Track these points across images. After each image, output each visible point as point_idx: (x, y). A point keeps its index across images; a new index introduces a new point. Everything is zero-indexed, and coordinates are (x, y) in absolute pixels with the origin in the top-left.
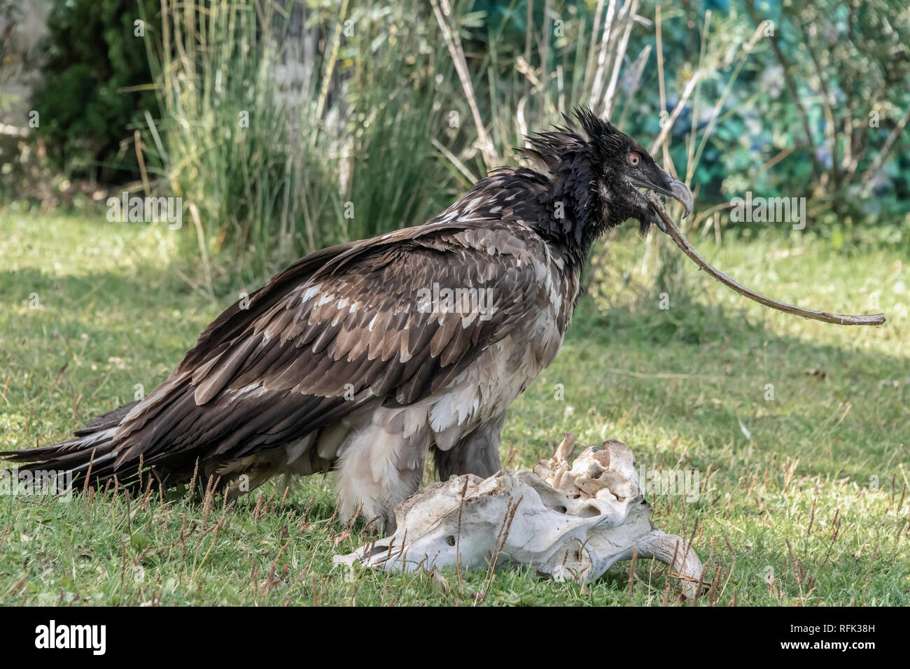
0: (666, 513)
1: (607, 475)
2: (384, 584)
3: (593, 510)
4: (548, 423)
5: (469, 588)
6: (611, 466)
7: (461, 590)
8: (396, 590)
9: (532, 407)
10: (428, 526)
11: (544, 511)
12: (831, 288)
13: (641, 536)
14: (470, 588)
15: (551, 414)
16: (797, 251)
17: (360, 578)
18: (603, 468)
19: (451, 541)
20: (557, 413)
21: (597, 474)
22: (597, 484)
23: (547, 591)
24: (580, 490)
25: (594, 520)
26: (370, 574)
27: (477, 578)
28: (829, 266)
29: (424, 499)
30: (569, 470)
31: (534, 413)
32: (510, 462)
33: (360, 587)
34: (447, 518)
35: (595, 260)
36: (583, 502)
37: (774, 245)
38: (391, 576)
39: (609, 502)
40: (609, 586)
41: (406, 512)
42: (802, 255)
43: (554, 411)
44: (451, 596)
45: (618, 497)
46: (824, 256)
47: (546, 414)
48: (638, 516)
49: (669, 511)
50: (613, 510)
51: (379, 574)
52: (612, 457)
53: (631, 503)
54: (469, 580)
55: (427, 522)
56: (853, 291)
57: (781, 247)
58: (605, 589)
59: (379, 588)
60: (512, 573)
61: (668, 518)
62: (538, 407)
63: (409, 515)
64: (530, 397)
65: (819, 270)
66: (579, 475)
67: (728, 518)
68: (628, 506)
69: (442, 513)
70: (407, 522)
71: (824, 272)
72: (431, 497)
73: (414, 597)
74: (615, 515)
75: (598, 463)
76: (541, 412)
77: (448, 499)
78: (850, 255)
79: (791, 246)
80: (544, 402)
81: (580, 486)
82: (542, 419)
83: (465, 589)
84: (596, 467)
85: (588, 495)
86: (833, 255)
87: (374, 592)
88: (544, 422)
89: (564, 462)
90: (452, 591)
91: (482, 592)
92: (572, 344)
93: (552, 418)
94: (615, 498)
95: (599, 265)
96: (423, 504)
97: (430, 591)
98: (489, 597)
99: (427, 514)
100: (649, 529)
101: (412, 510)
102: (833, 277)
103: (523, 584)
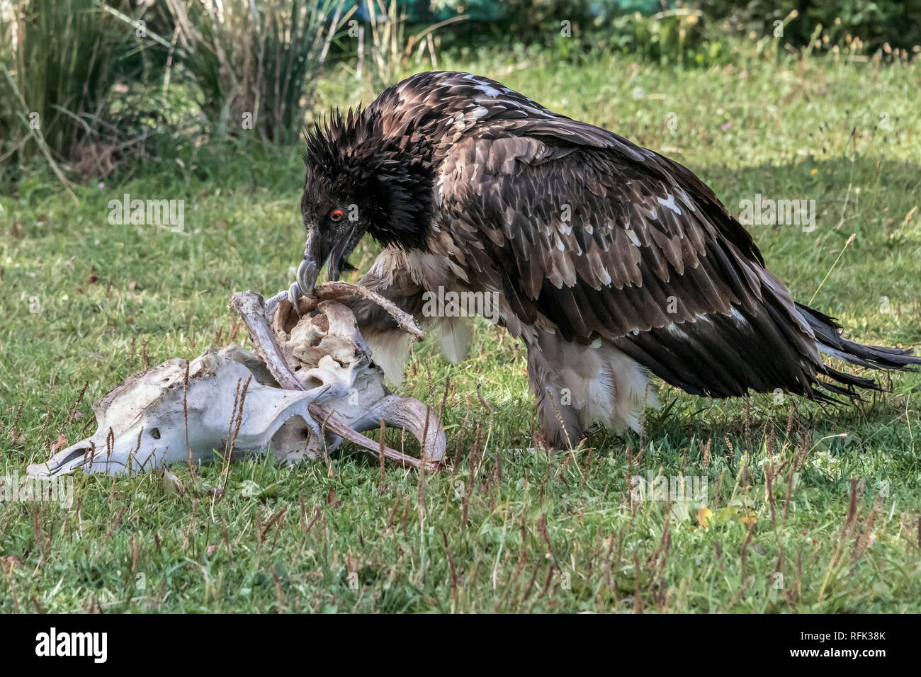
0: (412, 373)
1: (327, 340)
2: (110, 491)
3: (316, 381)
4: (271, 288)
5: (205, 484)
6: (331, 331)
7: (196, 486)
8: (125, 495)
9: (252, 272)
10: (131, 420)
11: (258, 389)
12: (564, 102)
13: (373, 404)
14: (207, 484)
15: (274, 278)
16: (523, 65)
17: (83, 487)
18: (322, 333)
19: (156, 433)
20: (281, 276)
21: (316, 341)
22: (317, 351)
23: (291, 477)
24: (300, 360)
25: (315, 392)
26: (94, 481)
27: (212, 472)
28: (559, 78)
29: (124, 392)
30: (288, 339)
31: (255, 278)
32: (234, 338)
33: (85, 498)
34: (150, 409)
35: (303, 102)
36: (304, 374)
37: (496, 62)
38: (118, 480)
39: (333, 370)
40: (359, 464)
41: (106, 408)
42: (528, 68)
43: (277, 274)
44: (187, 495)
45: (342, 364)
46: (553, 68)
47: (268, 278)
48: (368, 382)
49: (415, 371)
50: (337, 379)
51: (104, 480)
52: (330, 320)
53: (356, 368)
54: (205, 475)
55: (130, 416)
56: (588, 102)
57: (504, 62)
58: (353, 467)
59: (106, 496)
60: (251, 462)
61: (416, 378)
62: (259, 272)
63: (109, 411)
64: (250, 262)
65: (549, 84)
66: (298, 345)
67: (481, 371)
68: (353, 372)
69: (144, 404)
70: (107, 419)
71: (555, 84)
72: (133, 388)
73: (145, 501)
74: (339, 384)
75: (317, 328)
76: (263, 277)
77: (151, 388)
78: (580, 63)
79: (515, 61)
80: (265, 265)
81: (300, 356)
82: (264, 286)
83: (201, 486)
84: (315, 334)
85: (309, 365)
86: (562, 64)
87: (100, 502)
88: (267, 288)
89: (282, 332)
90: (187, 490)
91: (220, 487)
92: (289, 197)
93: (276, 282)
94: (338, 365)
95: (309, 107)
96: (123, 397)
97: (162, 493)
98: (229, 491)
99: (129, 408)
100: (383, 394)
101: (112, 405)
102: (565, 88)
103: (265, 473)
